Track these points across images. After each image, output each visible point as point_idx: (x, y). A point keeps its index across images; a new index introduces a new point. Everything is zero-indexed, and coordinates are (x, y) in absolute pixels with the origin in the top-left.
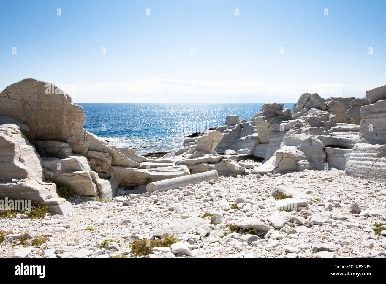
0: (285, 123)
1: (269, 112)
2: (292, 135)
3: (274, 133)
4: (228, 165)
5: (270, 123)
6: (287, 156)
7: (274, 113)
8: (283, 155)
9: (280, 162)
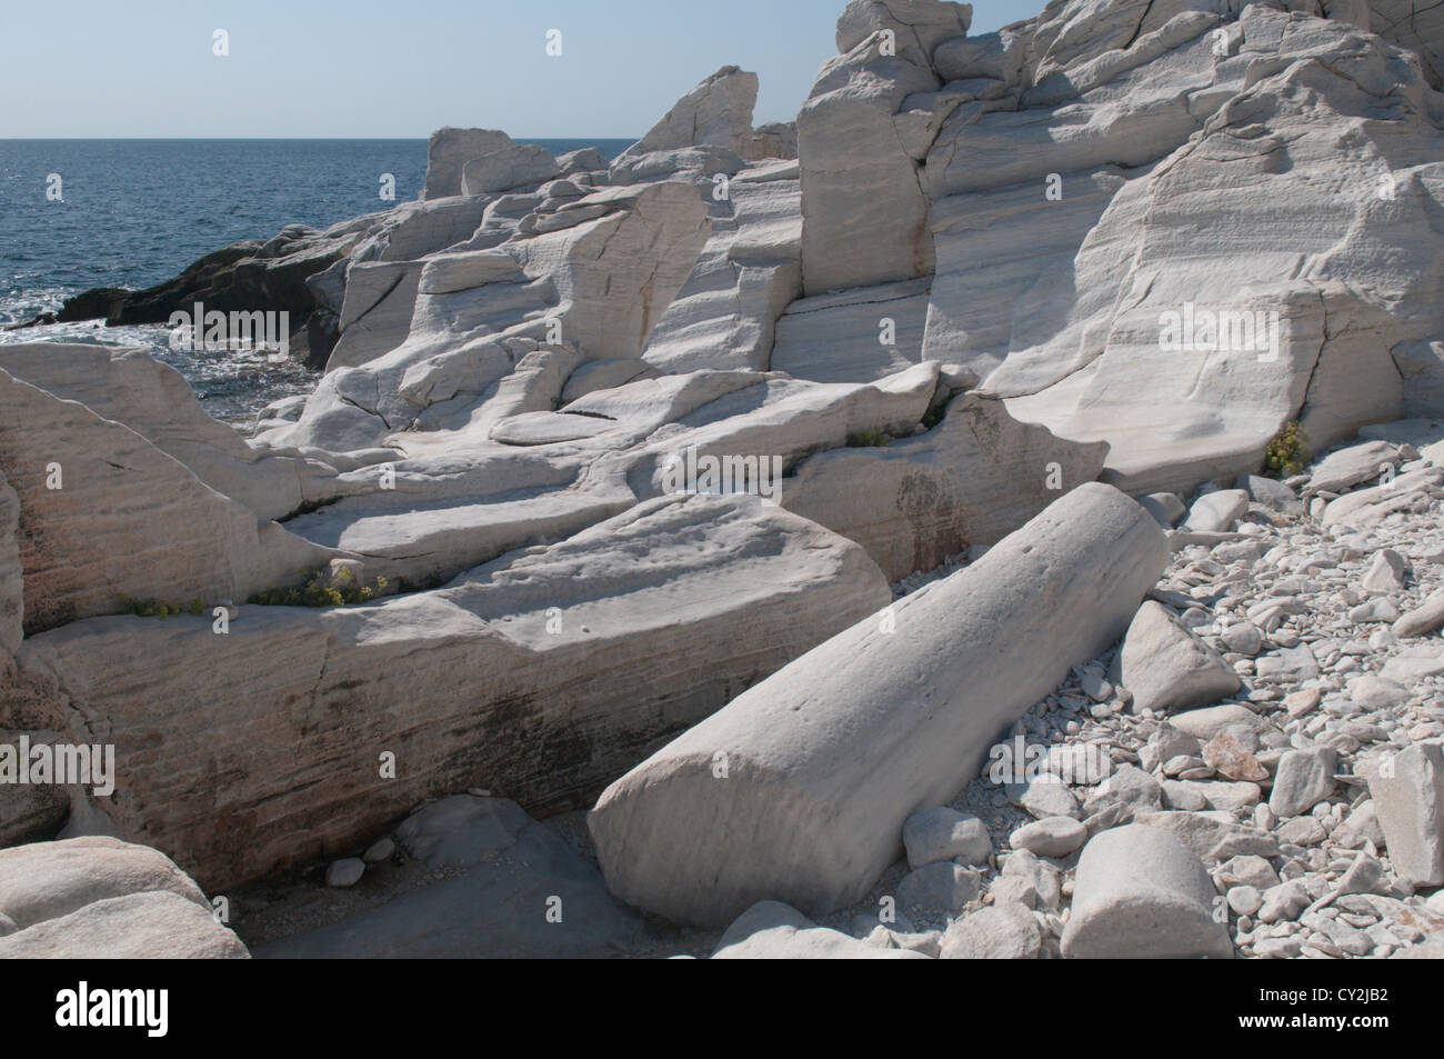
1: (902, 54)
2: (1226, 185)
4: (1003, 440)
5: (933, 129)
6: (1350, 320)
7: (927, 64)
8: (1326, 315)
9: (1317, 364)
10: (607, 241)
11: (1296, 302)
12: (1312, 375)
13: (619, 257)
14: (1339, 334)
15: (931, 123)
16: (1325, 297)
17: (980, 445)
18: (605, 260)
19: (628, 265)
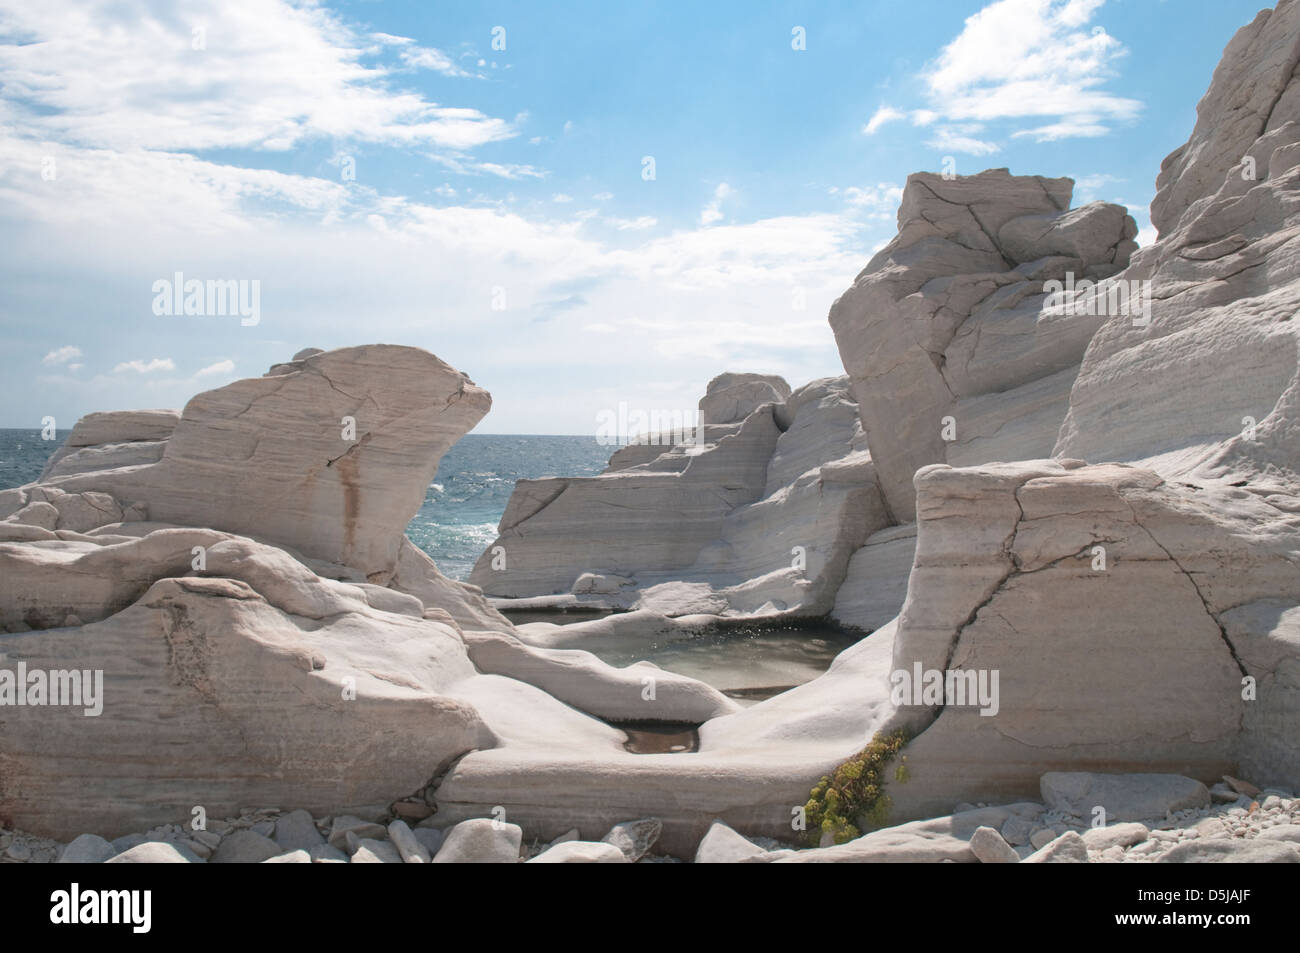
1: (953, 238)
2: (1154, 335)
4: (219, 665)
5: (945, 315)
6: (1095, 536)
7: (992, 248)
8: (1021, 520)
9: (972, 619)
10: (254, 400)
11: (931, 489)
12: (956, 640)
13: (279, 420)
14: (1054, 562)
15: (941, 307)
16: (1028, 486)
17: (170, 667)
18: (247, 420)
19: (300, 431)
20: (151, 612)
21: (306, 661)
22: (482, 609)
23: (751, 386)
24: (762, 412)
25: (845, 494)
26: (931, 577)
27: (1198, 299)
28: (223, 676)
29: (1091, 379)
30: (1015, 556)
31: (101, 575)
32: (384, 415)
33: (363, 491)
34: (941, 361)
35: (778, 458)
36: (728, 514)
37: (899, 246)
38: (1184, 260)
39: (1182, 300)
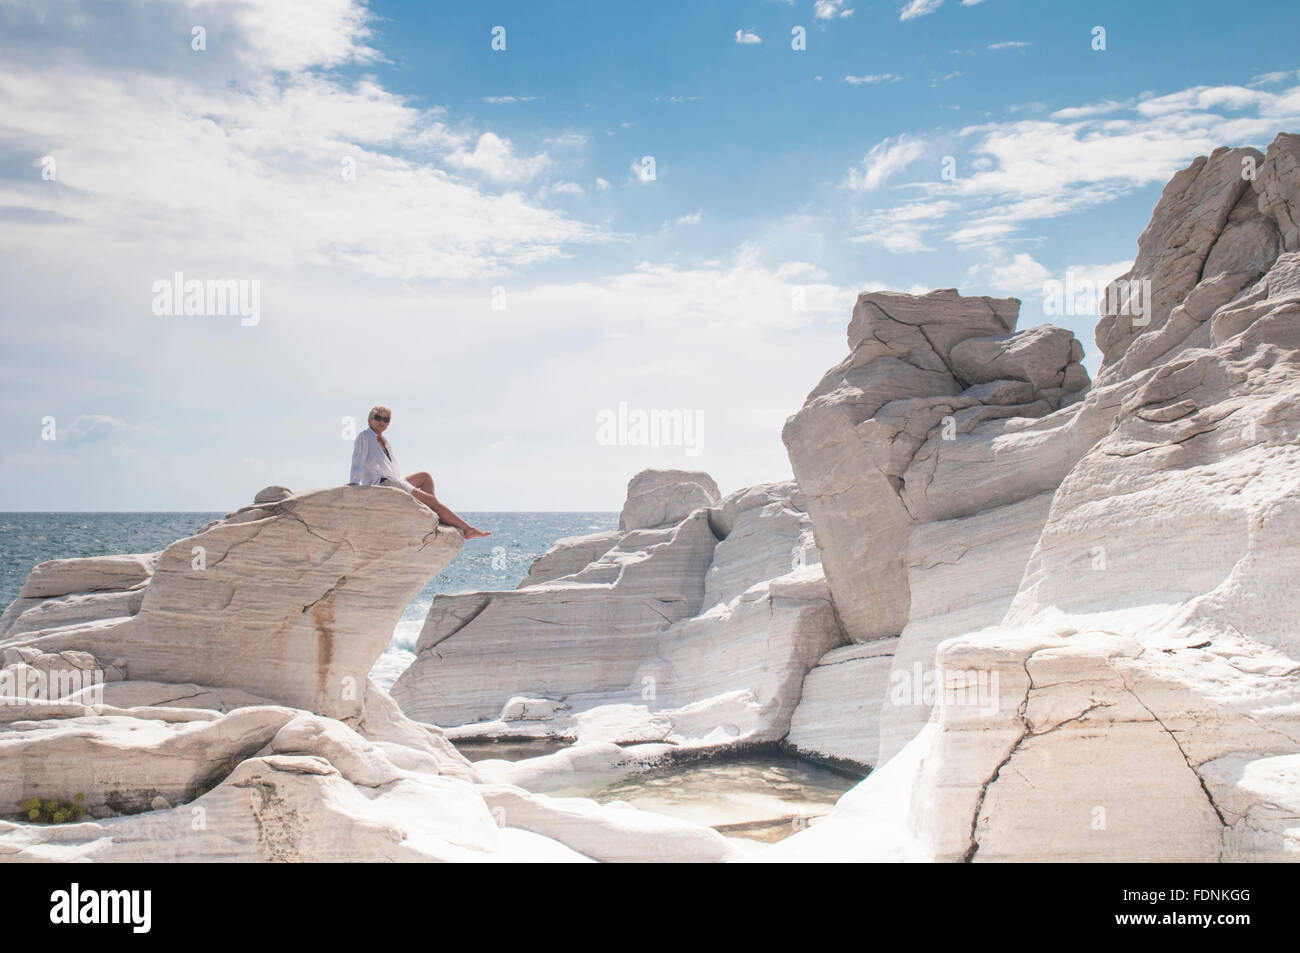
0: (1034, 427)
1: (905, 358)
2: (1118, 491)
3: (944, 525)
4: (310, 839)
5: (904, 440)
6: (1093, 701)
7: (943, 368)
8: (1031, 688)
9: (995, 777)
10: (231, 548)
11: (954, 662)
12: (983, 795)
13: (256, 567)
14: (1061, 725)
15: (899, 433)
16: (1035, 657)
17: (262, 843)
18: (224, 568)
19: (277, 577)
20: (239, 791)
21: (395, 832)
22: (444, 751)
23: (681, 487)
24: (697, 518)
25: (797, 612)
26: (958, 740)
27: (1157, 461)
28: (314, 849)
29: (1060, 527)
30: (1028, 720)
31: (185, 756)
32: (360, 558)
33: (336, 636)
34: (900, 484)
35: (716, 569)
36: (665, 628)
37: (854, 366)
38: (1141, 421)
39: (1142, 460)
